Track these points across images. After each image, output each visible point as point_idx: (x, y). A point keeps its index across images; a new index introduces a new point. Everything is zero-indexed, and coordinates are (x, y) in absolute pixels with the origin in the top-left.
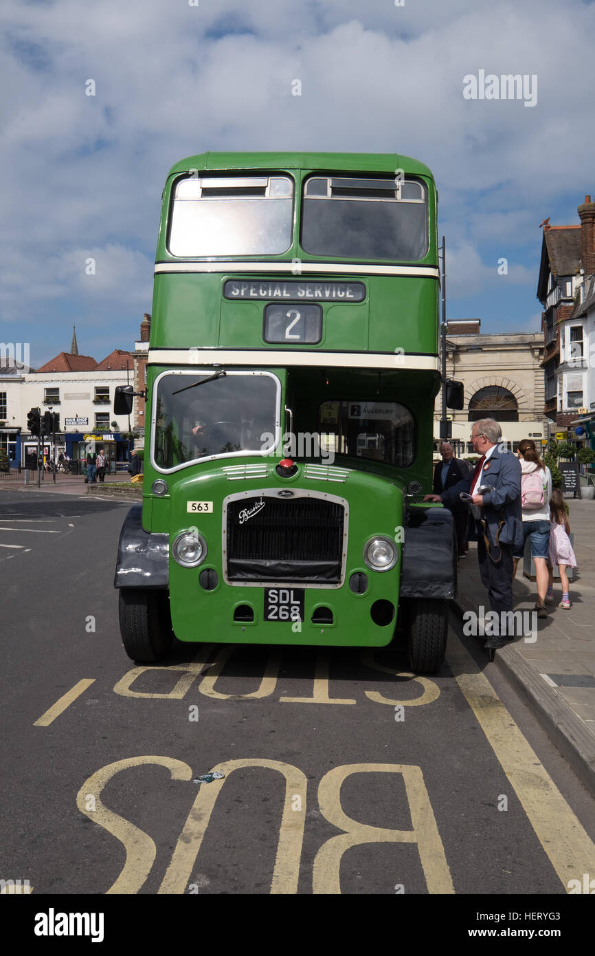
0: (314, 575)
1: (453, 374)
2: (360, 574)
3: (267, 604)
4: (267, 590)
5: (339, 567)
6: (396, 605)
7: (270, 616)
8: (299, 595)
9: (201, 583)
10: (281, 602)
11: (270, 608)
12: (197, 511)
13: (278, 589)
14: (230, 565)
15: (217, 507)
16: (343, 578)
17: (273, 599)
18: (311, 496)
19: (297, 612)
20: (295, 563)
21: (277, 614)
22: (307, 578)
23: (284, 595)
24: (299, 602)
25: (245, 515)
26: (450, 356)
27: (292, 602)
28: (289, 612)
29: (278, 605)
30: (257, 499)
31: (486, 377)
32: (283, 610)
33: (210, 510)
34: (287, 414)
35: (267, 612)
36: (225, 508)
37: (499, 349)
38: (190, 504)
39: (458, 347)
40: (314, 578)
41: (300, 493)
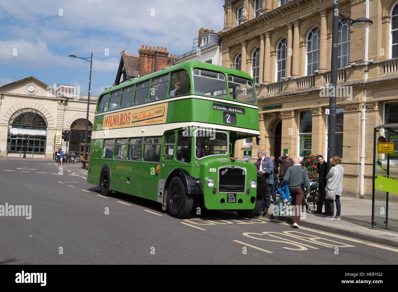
0: (238, 190)
1: (64, 111)
2: (249, 189)
3: (228, 198)
4: (228, 194)
5: (244, 187)
6: (256, 198)
7: (229, 202)
8: (235, 195)
9: (213, 193)
10: (231, 197)
11: (229, 199)
12: (212, 171)
13: (230, 194)
14: (219, 187)
15: (217, 170)
16: (245, 191)
17: (229, 197)
18: (238, 168)
19: (235, 200)
20: (234, 186)
21: (230, 201)
22: (237, 191)
23: (232, 195)
24: (235, 197)
25: (223, 173)
26: (64, 102)
27: (234, 197)
28: (233, 200)
29: (230, 198)
30: (226, 168)
31: (80, 114)
32: (232, 200)
33: (215, 171)
34: (230, 144)
35: (228, 200)
36: (219, 171)
37: (84, 101)
38: (210, 169)
39: (68, 98)
40: (239, 191)
41: (236, 167)
